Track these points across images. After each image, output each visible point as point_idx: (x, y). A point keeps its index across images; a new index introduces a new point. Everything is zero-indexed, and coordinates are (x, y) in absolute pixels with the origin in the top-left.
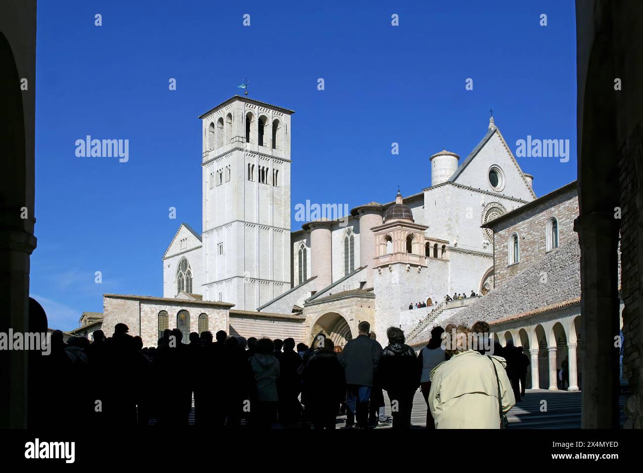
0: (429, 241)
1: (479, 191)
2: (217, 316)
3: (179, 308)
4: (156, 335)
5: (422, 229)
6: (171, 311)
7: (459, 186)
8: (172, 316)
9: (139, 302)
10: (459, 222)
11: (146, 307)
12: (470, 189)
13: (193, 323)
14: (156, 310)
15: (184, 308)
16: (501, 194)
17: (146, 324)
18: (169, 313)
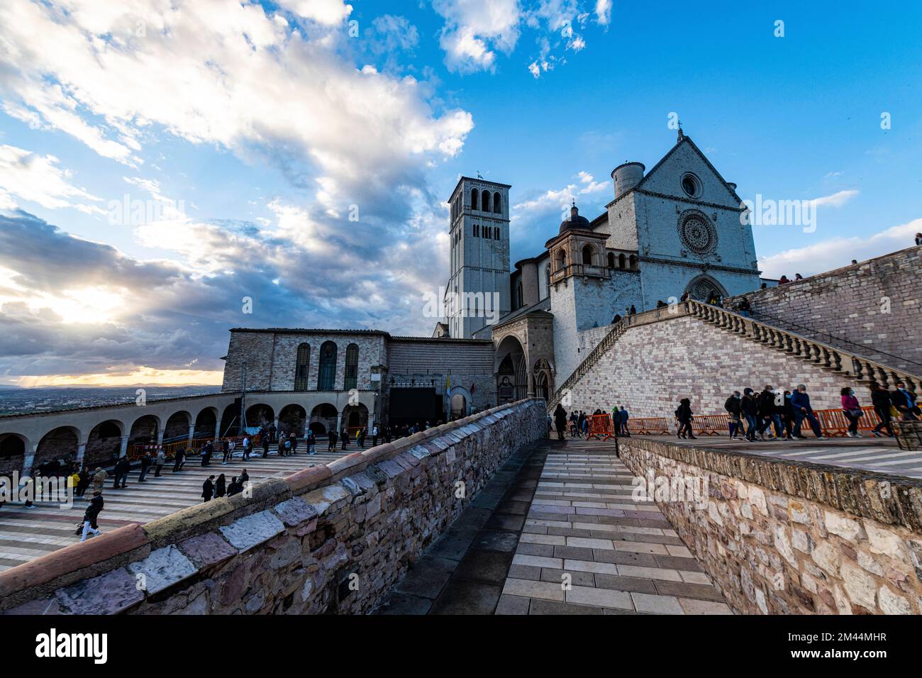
0: (613, 252)
1: (671, 198)
2: (369, 346)
3: (324, 340)
4: (292, 370)
5: (601, 238)
6: (314, 343)
7: (647, 193)
8: (315, 348)
9: (273, 334)
10: (649, 230)
11: (284, 341)
12: (660, 196)
13: (340, 355)
14: (296, 342)
15: (330, 339)
16: (699, 200)
17: (281, 359)
18: (312, 346)
